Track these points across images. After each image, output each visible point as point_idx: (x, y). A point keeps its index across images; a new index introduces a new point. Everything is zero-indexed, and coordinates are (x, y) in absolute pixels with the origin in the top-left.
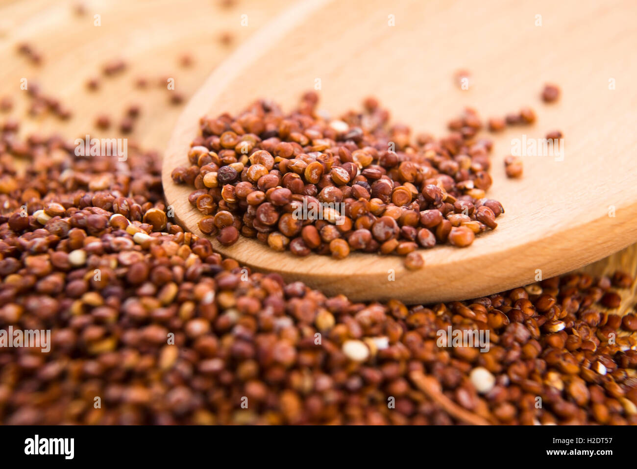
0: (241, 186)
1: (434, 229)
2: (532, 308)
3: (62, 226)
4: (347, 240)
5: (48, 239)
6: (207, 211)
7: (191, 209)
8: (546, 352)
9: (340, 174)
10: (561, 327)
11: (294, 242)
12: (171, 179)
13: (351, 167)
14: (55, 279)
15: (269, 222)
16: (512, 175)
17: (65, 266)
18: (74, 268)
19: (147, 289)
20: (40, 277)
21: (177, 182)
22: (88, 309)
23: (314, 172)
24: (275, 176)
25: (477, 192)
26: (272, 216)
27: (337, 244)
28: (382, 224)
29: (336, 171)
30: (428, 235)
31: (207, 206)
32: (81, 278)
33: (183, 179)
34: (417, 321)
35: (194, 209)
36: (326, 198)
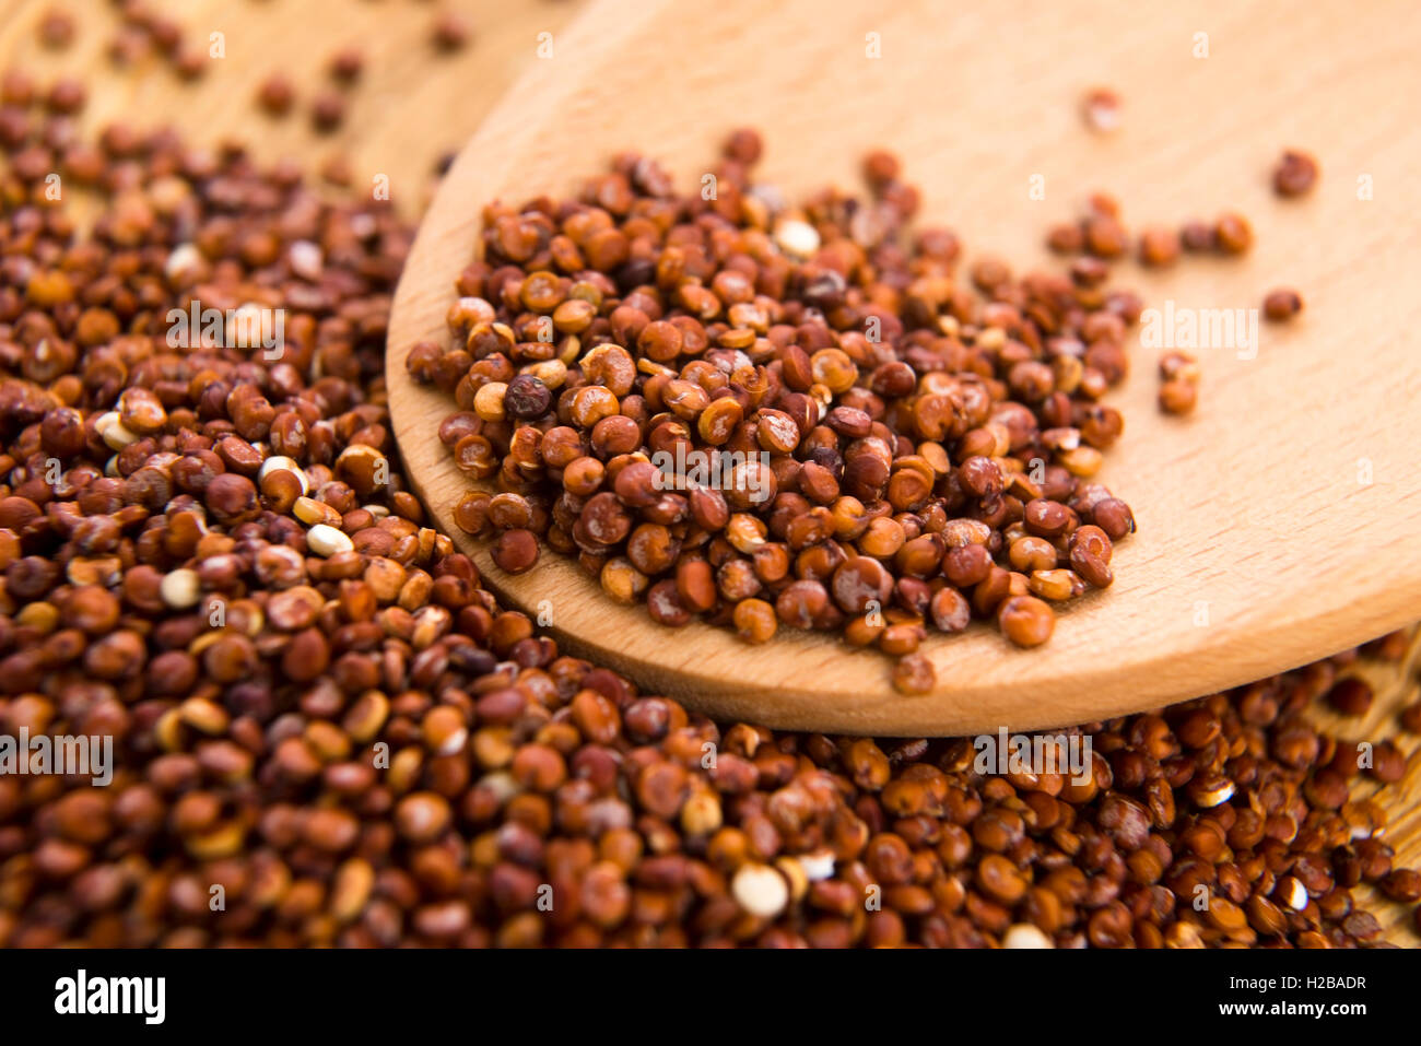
0: (555, 440)
1: (968, 591)
2: (1167, 740)
3: (154, 482)
4: (773, 601)
5: (121, 518)
6: (476, 473)
7: (443, 456)
8: (1181, 867)
9: (776, 431)
10: (1224, 794)
11: (659, 592)
12: (402, 368)
13: (805, 411)
14: (126, 642)
15: (607, 540)
16: (1171, 409)
17: (152, 605)
18: (171, 612)
19: (324, 698)
20: (93, 637)
21: (416, 381)
22: (192, 737)
23: (720, 423)
24: (631, 424)
25: (1084, 458)
26: (614, 526)
27: (750, 611)
28: (855, 574)
29: (770, 423)
30: (954, 605)
31: (476, 464)
32: (183, 646)
33: (431, 375)
34: (905, 805)
35: (450, 459)
36: (740, 493)
